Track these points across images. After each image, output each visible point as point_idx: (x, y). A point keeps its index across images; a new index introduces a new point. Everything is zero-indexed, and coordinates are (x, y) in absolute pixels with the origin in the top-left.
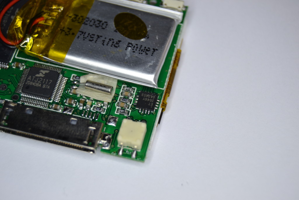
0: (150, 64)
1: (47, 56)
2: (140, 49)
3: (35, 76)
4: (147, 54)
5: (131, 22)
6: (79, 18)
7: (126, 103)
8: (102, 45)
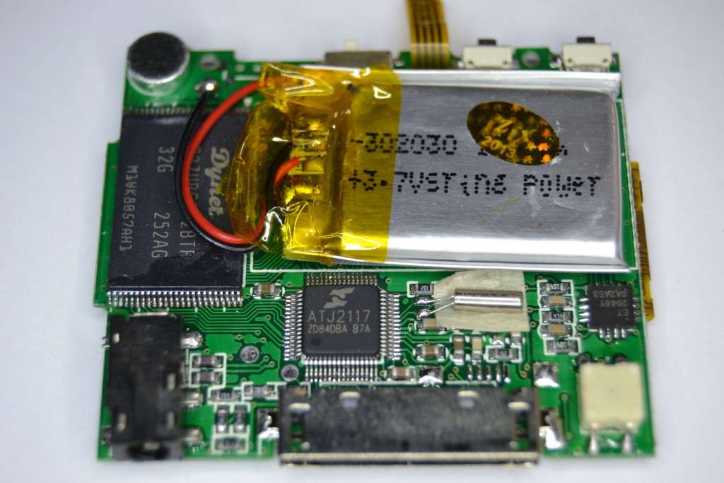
0: (596, 217)
1: (337, 252)
2: (558, 185)
3: (323, 309)
4: (579, 194)
5: (509, 122)
6: (382, 141)
7: (562, 323)
8: (464, 196)
